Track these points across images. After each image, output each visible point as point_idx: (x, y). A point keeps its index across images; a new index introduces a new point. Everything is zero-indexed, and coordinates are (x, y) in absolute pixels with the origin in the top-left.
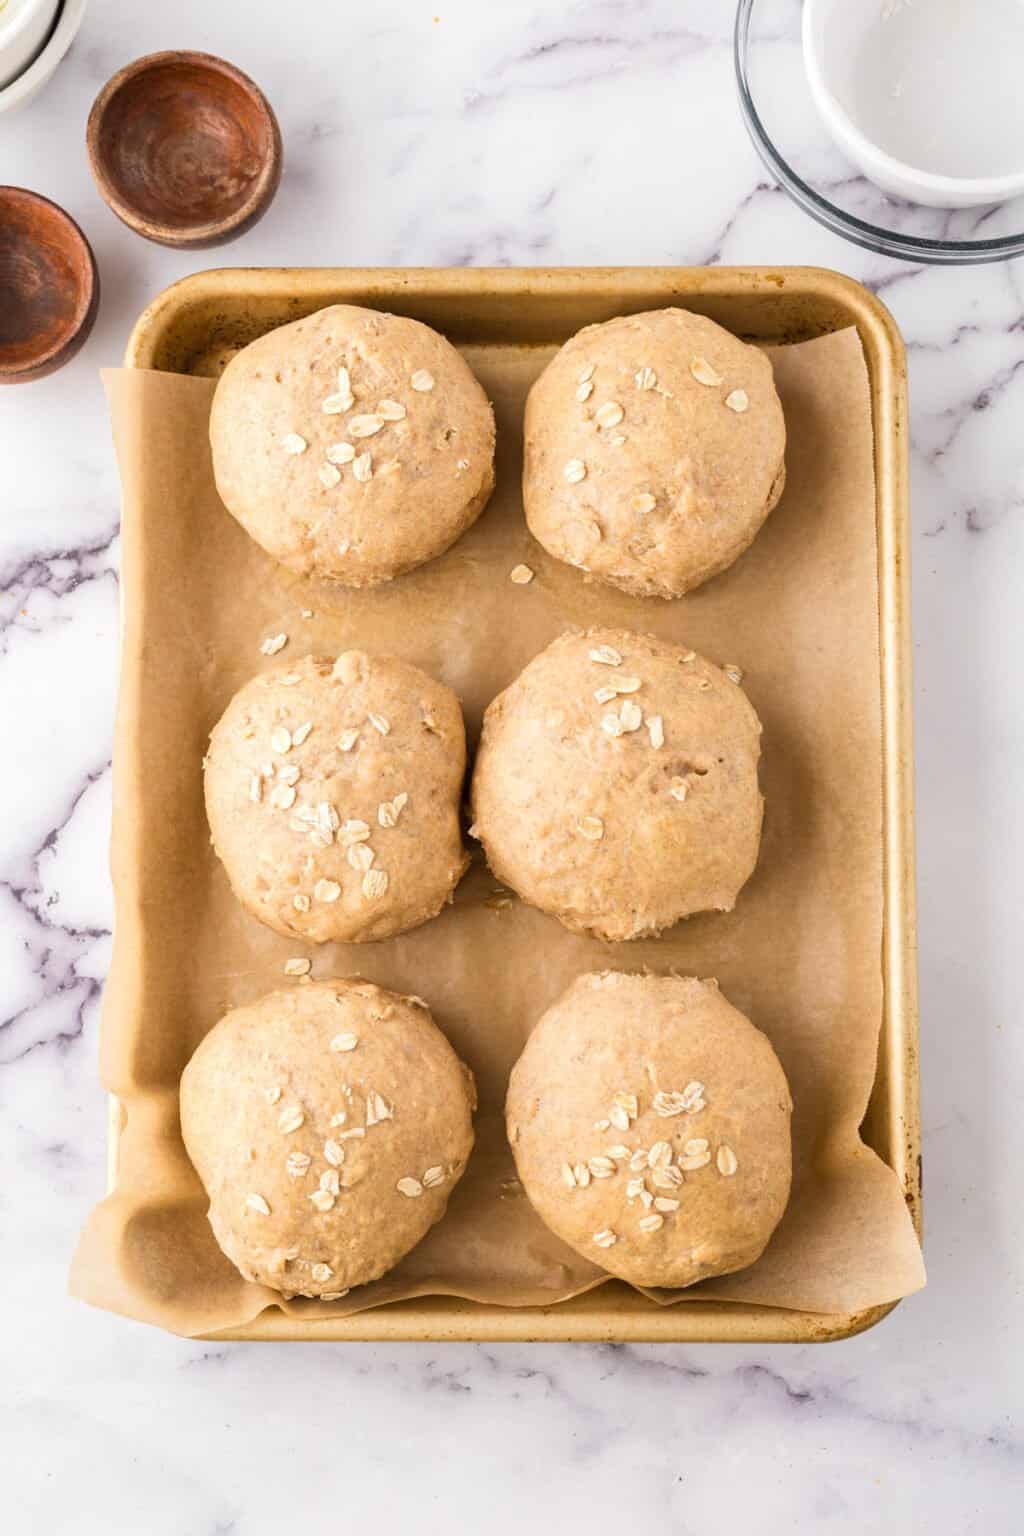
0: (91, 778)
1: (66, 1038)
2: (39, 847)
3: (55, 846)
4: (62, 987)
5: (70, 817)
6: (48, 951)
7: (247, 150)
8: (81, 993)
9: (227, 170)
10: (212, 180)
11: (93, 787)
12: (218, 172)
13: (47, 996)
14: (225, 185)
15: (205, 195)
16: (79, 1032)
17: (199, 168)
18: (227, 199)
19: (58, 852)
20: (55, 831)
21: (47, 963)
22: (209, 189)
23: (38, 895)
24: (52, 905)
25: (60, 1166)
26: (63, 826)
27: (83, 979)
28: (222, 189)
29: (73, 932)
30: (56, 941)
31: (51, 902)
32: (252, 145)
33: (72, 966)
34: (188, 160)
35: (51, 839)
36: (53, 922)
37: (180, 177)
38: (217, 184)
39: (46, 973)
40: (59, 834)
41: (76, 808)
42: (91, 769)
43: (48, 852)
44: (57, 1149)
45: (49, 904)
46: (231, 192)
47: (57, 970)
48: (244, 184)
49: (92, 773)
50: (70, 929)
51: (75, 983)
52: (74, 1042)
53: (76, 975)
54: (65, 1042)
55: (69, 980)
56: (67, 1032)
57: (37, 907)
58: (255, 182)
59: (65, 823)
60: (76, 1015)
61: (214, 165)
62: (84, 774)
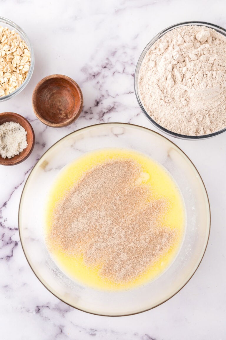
0: (16, 188)
1: (9, 257)
2: (2, 206)
3: (6, 206)
4: (8, 243)
5: (10, 199)
6: (4, 234)
7: (72, 111)
8: (12, 245)
9: (65, 111)
10: (60, 110)
11: (16, 191)
12: (63, 109)
13: (4, 246)
14: (62, 113)
15: (57, 112)
16: (12, 255)
17: (60, 106)
18: (60, 118)
19: (7, 207)
20: (6, 202)
21: (4, 237)
22: (58, 112)
23: (1, 219)
24: (5, 222)
25: (7, 291)
26: (8, 201)
27: (13, 241)
28: (61, 114)
29: (11, 229)
30: (6, 231)
31: (5, 221)
32: (74, 110)
33: (10, 238)
34: (59, 102)
35: (5, 204)
36: (5, 226)
37: (55, 104)
38: (61, 112)
39: (3, 240)
40: (7, 203)
41: (12, 195)
42: (16, 186)
43: (4, 207)
44: (6, 286)
45: (4, 221)
46: (62, 117)
47: (6, 239)
48: (65, 117)
49: (16, 187)
50: (10, 228)
51: (11, 242)
52: (11, 258)
53: (11, 240)
54: (8, 258)
55: (10, 242)
56: (9, 255)
57: (1, 222)
58: (68, 119)
59: (9, 200)
60: (11, 251)
61: (64, 107)
62: (14, 187)
